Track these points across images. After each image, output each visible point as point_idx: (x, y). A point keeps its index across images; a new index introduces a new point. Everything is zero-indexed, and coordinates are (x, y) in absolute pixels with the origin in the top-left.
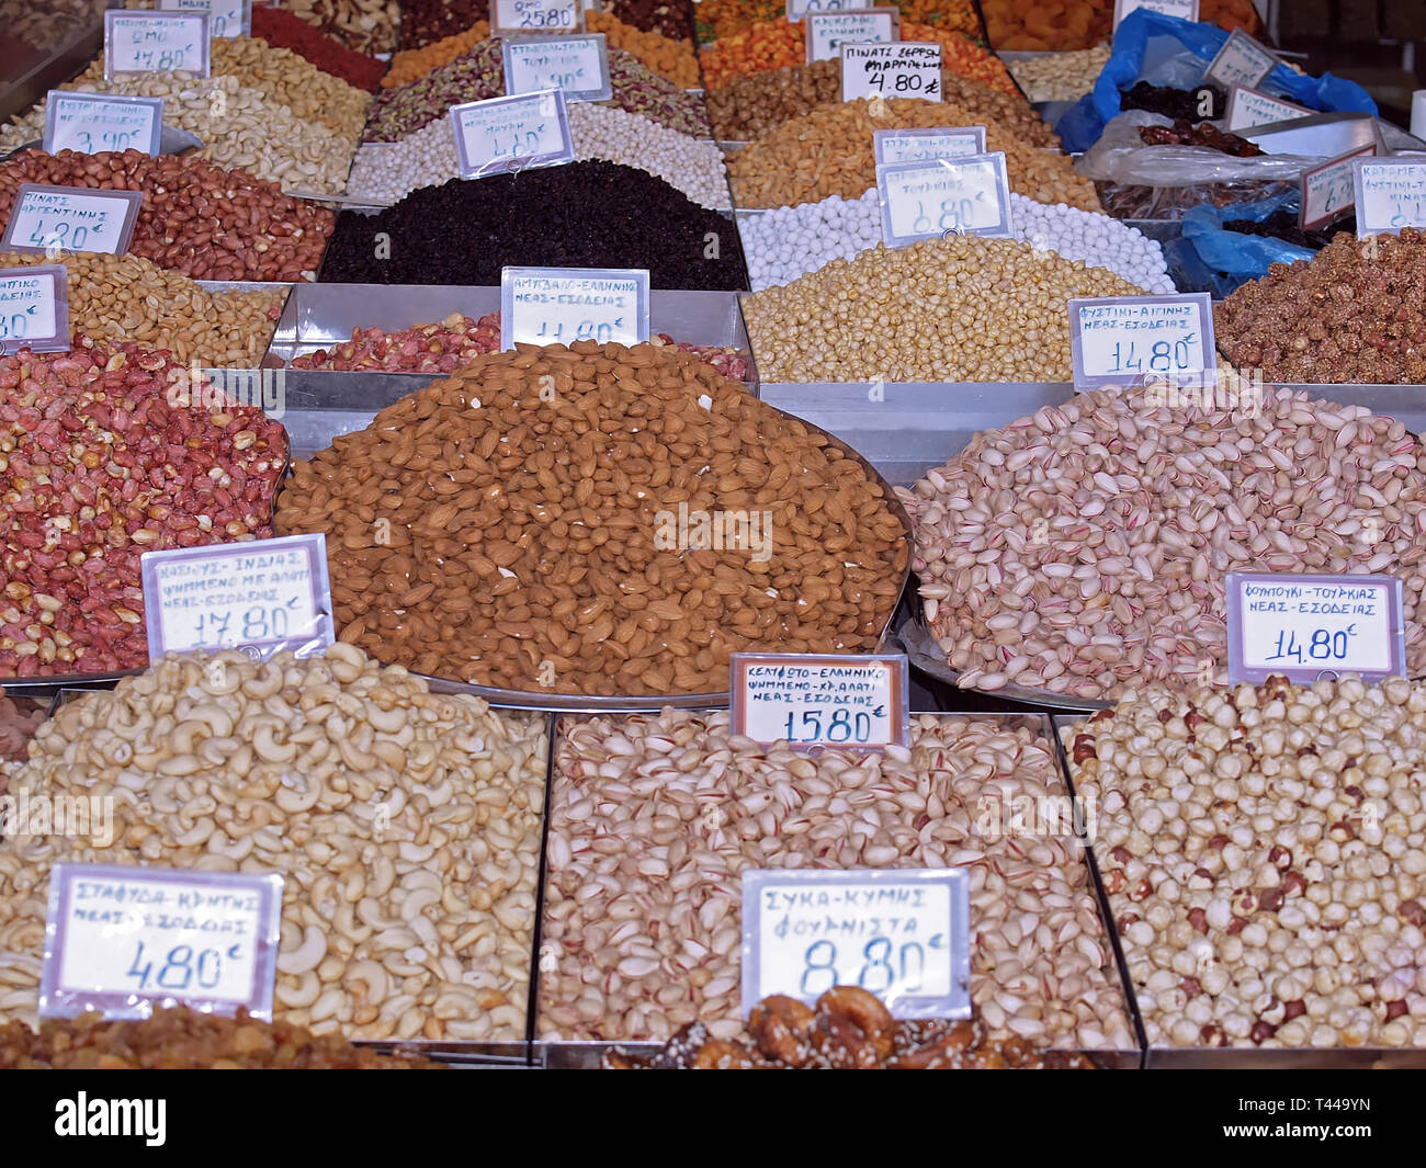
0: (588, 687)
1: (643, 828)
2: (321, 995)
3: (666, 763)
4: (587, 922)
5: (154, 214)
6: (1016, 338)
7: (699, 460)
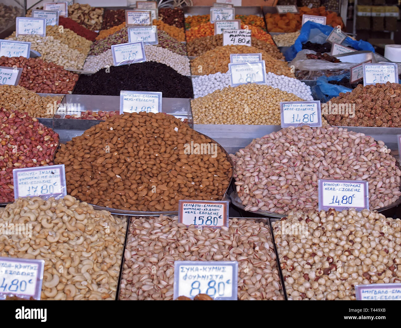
0: (139, 209)
1: (151, 248)
2: (57, 294)
3: (159, 230)
4: (134, 275)
5: (27, 74)
6: (266, 113)
7: (174, 145)
